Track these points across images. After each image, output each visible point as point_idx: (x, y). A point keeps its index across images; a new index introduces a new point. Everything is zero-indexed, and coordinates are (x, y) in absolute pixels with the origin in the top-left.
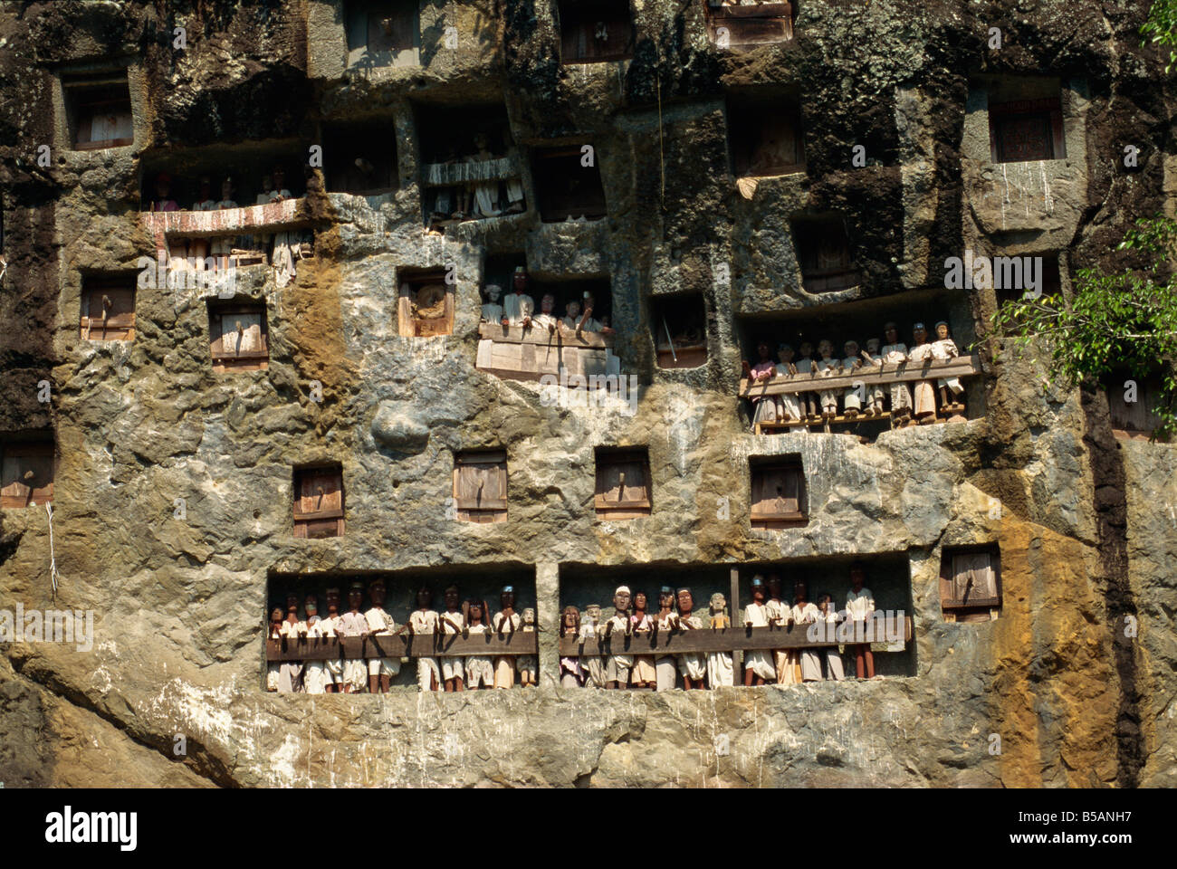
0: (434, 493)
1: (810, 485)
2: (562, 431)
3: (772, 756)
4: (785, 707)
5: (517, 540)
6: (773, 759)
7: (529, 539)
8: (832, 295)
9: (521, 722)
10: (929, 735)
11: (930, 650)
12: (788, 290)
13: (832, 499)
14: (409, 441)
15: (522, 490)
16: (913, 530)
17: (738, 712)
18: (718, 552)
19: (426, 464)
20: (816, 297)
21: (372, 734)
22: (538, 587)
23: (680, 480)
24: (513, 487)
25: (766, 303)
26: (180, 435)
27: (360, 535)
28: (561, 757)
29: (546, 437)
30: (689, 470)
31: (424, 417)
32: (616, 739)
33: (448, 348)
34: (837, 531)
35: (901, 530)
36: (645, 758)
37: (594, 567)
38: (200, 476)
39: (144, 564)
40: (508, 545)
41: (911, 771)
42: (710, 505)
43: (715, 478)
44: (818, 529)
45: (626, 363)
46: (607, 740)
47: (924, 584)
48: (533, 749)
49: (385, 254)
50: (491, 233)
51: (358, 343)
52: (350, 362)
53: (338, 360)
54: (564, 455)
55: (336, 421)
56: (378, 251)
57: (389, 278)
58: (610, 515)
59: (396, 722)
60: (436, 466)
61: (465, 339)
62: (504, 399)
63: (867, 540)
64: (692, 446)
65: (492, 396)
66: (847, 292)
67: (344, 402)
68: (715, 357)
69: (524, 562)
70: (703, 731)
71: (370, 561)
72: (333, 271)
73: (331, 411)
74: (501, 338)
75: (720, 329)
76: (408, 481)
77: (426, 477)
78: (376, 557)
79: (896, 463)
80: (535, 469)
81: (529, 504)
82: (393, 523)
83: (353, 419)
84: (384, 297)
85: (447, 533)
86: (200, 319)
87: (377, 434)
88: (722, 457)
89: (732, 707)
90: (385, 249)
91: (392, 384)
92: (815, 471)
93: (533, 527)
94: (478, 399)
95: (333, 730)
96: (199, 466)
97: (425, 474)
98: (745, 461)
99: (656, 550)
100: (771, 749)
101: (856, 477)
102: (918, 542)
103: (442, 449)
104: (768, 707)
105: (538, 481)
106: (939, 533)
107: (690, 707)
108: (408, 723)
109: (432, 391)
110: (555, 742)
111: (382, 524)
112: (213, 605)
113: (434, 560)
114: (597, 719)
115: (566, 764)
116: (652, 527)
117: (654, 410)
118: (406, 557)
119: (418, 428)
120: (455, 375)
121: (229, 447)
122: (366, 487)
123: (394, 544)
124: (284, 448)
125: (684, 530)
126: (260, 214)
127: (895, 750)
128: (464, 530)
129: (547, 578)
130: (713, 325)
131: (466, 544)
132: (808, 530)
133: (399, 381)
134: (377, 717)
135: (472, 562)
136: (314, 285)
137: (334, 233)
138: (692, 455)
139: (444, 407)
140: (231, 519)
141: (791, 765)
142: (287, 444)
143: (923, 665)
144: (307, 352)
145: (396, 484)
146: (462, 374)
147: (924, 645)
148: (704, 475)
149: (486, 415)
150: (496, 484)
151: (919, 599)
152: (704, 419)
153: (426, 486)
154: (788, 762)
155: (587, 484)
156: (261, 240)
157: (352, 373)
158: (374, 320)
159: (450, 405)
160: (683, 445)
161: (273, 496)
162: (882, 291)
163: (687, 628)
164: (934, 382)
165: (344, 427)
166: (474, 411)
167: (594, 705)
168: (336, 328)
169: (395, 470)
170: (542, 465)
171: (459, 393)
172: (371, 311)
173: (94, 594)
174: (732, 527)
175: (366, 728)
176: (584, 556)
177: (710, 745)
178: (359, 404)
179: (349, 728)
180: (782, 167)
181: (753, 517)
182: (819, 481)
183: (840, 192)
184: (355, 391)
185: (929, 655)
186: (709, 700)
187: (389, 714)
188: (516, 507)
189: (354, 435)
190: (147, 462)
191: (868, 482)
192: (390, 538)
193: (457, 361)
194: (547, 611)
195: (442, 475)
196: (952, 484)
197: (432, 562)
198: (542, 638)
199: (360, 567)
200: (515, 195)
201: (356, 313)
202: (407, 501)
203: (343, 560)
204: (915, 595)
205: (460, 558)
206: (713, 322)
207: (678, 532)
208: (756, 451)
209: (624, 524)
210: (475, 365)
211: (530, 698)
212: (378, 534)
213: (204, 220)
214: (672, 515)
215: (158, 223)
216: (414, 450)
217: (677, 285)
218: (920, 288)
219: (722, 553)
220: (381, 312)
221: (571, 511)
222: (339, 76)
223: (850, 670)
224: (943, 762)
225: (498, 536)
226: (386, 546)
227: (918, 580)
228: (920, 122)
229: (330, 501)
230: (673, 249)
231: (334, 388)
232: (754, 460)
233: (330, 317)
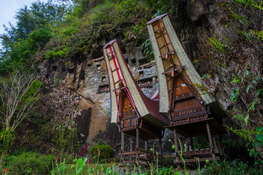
25: (141, 58)
26: (94, 76)
34: (146, 76)
38: (95, 78)
39: (90, 86)
43: (136, 74)
53: (106, 68)
63: (148, 77)
64: (134, 72)
73: (105, 72)
79: (151, 70)
86: (96, 67)
88: (137, 72)
96: (94, 78)
102: (153, 76)
106: (155, 75)
112: (94, 88)
121: (97, 76)
126: (101, 58)
130: (137, 61)
140: (96, 82)
142: (102, 75)
143: (153, 87)
144: (103, 68)
147: (153, 85)
152: (136, 69)
156: (100, 60)
161: (100, 80)
173: (86, 89)
174: (137, 77)
182: (145, 73)
187: (106, 95)
190: (91, 78)
191: (149, 72)
203: (105, 84)
213: (97, 59)
215: (93, 60)
217: (133, 58)
227: (153, 80)
230: (132, 55)
232: (139, 72)
233: (105, 65)
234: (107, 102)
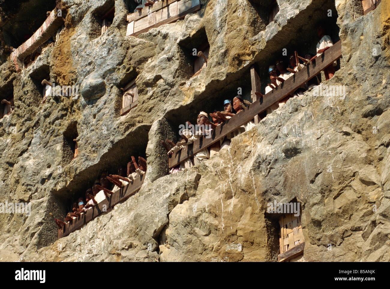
2: (165, 46)
3: (259, 167)
4: (267, 132)
5: (143, 114)
6: (259, 169)
10: (355, 102)
15: (141, 86)
17: (242, 149)
18: (237, 62)
19: (106, 99)
23: (220, 35)
26: (22, 144)
30: (221, 27)
31: (99, 75)
32: (180, 201)
33: (109, 35)
38: (28, 159)
40: (138, 119)
41: (347, 134)
42: (231, 39)
47: (344, 7)
48: (133, 226)
49: (89, 10)
51: (77, 57)
52: (74, 68)
53: (69, 70)
54: (164, 57)
55: (73, 101)
57: (88, 19)
60: (111, 97)
61: (118, 27)
62: (132, 44)
64: (222, 13)
65: (128, 46)
70: (224, 172)
71: (87, 164)
72: (73, 33)
73: (70, 97)
74: (138, 17)
76: (99, 112)
77: (106, 105)
78: (90, 160)
80: (149, 72)
81: (147, 92)
82: (94, 138)
84: (87, 29)
87: (83, 96)
91: (87, 67)
93: (151, 103)
94: (123, 52)
96: (27, 155)
97: (105, 104)
98: (245, 3)
100: (256, 163)
103: (112, 87)
104: (259, 137)
105: (150, 77)
107: (218, 160)
109: (102, 59)
110: (141, 216)
111: (90, 141)
113: (109, 146)
114: (166, 192)
115: (147, 228)
116: (208, 69)
117: (211, 9)
118: (101, 153)
119: (97, 81)
121: (41, 140)
123: (96, 148)
124: (59, 128)
126: (45, 26)
131: (119, 129)
133: (89, 64)
135: (122, 137)
137: (69, 14)
138: (222, 18)
139: (107, 64)
140: (36, 173)
142: (60, 125)
143: (345, 57)
144: (59, 75)
145: (94, 116)
147: (346, 44)
148: (228, 24)
149: (127, 57)
151: (341, 19)
153: (105, 110)
154: (269, 167)
155: (175, 65)
157: (73, 72)
158: (82, 42)
159: (110, 62)
160: (218, 15)
161: (56, 153)
163: (230, 117)
166: (122, 58)
167: (166, 185)
168: (69, 56)
169: (93, 110)
170: (153, 67)
171: (114, 54)
172: (81, 39)
174: (243, 43)
176: (176, 105)
177: (227, 179)
184: (76, 80)
185: (349, 49)
186: (228, 151)
187: (79, 240)
188: (142, 97)
189: (79, 103)
190: (12, 165)
192: (94, 146)
193: (112, 38)
195: (113, 100)
197: (108, 148)
199: (83, 169)
201: (76, 44)
202: (98, 123)
203: (77, 169)
204: (339, 17)
205: (118, 138)
207: (218, 63)
209: (195, 77)
212: (90, 148)
213: (29, 42)
214: (215, 56)
215: (15, 56)
216: (100, 94)
219: (240, 62)
220: (85, 37)
221: (168, 84)
226: (93, 152)
227: (340, 7)
231: (69, 85)
233: (66, 52)
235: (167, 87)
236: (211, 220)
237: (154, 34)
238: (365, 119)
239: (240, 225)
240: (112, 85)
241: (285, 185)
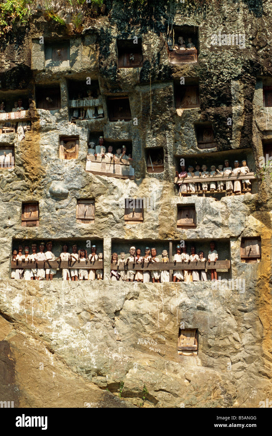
0: (70, 213)
1: (197, 215)
2: (114, 193)
3: (182, 306)
4: (187, 290)
5: (98, 230)
6: (182, 307)
7: (102, 230)
8: (207, 150)
9: (97, 292)
10: (235, 301)
11: (236, 272)
12: (192, 147)
13: (205, 219)
14: (62, 195)
15: (100, 213)
16: (232, 231)
17: (170, 291)
18: (165, 236)
19: (67, 203)
20: (202, 150)
21: (46, 294)
22: (104, 246)
23: (154, 211)
24: (97, 212)
25: (185, 152)
27: (44, 226)
28: (110, 304)
29: (108, 195)
30: (156, 208)
31: (67, 187)
32: (129, 299)
33: (76, 164)
34: (206, 230)
35: (228, 231)
36: (139, 306)
37: (123, 240)
40: (95, 231)
41: (228, 313)
42: (163, 220)
43: (165, 211)
44: (200, 229)
45: (136, 171)
46: (126, 299)
47: (235, 250)
48: (101, 301)
49: (56, 130)
50: (92, 125)
51: (45, 161)
52: (43, 167)
53: (38, 166)
54: (114, 201)
55: (37, 187)
56: (53, 129)
57: (56, 138)
58: (129, 222)
59: (55, 290)
60: (71, 204)
61: (82, 161)
62: (95, 181)
63: (216, 234)
64: (158, 200)
65: (91, 180)
66: (212, 149)
67: (40, 181)
68: (167, 169)
69: (100, 237)
70: (159, 297)
71: (47, 235)
72: (38, 136)
73: (35, 184)
74: (94, 160)
75: (169, 160)
76: (61, 208)
77: (67, 207)
78: (49, 234)
79: (227, 208)
80: (104, 206)
81: (102, 218)
82: (55, 222)
83: (43, 187)
84: (55, 145)
85: (74, 227)
87: (51, 192)
88: (168, 204)
89: (169, 289)
90: (56, 129)
91: (56, 175)
92: (199, 210)
93: (103, 226)
94: (86, 181)
95: (34, 292)
97: (67, 206)
98: (176, 205)
99: (145, 235)
100: (181, 304)
101: (213, 212)
102: (233, 235)
103: (73, 198)
104: (181, 289)
105: (106, 210)
106: (241, 232)
107: (155, 289)
108: (58, 291)
109: (70, 178)
110: (108, 299)
111: (52, 223)
113: (69, 236)
114: (123, 291)
115: (112, 307)
116: (143, 227)
117: (145, 187)
118: (60, 234)
119: (65, 191)
120: (78, 173)
121: (1, 195)
122: (47, 210)
123: (56, 230)
125: (154, 228)
126: (13, 115)
127: (223, 306)
128: (80, 226)
129: (107, 243)
130: (167, 159)
131: (80, 230)
132: (196, 230)
133: (59, 174)
134: (48, 289)
135: (82, 237)
136: (31, 140)
137: (38, 123)
138: (158, 203)
139: (74, 184)
140: (0, 219)
141: (188, 310)
142: (20, 195)
143: (233, 277)
144: (28, 163)
145: (57, 209)
146: (80, 172)
147: (234, 270)
148: (162, 210)
149: (88, 187)
150: (91, 210)
151: (233, 255)
152: (162, 191)
153: (67, 210)
154: (187, 308)
155: (122, 211)
156: (13, 124)
157: (43, 171)
158: (51, 153)
159: (76, 183)
160: (155, 199)
161: (15, 212)
162: (224, 149)
163: (154, 262)
164: (241, 181)
165: (40, 189)
166: (84, 185)
167: (122, 287)
168: (38, 155)
169: (57, 205)
170: (107, 204)
171: (79, 179)
172: (50, 150)
174: (170, 228)
175: (44, 292)
176: (120, 236)
177: (161, 302)
178: (45, 181)
179: (39, 292)
180: (191, 105)
181: (178, 224)
182: (201, 213)
183: (211, 115)
184: (44, 177)
185: (236, 274)
186: (161, 286)
187: (52, 288)
188: (97, 219)
189: (43, 192)
191: (217, 214)
192: (54, 228)
193: (79, 168)
194: (107, 254)
195: (73, 207)
196: (246, 216)
197: (68, 236)
198: (105, 263)
199: (44, 237)
200: (100, 112)
201: (45, 150)
202: (60, 215)
203: (38, 235)
204: (232, 253)
205: (78, 235)
206: (166, 157)
207: (152, 229)
208: (180, 202)
209: (134, 226)
210: (85, 169)
211: (100, 284)
212: (50, 226)
214: (151, 223)
216: (63, 198)
217: (155, 144)
218: (238, 149)
219: (167, 237)
220: (54, 150)
221: (116, 221)
222: (42, 69)
223: (209, 278)
224: (239, 310)
225: (91, 228)
226: (53, 230)
227: (233, 248)
228: (239, 92)
229: (34, 214)
230: (154, 132)
231: (37, 176)
232: (179, 206)
233: (36, 151)
234: (62, 320)
235: (114, 221)
236: (151, 319)
237: (109, 182)
238: (239, 311)
239: (167, 328)
240: (74, 197)
241: (193, 320)
